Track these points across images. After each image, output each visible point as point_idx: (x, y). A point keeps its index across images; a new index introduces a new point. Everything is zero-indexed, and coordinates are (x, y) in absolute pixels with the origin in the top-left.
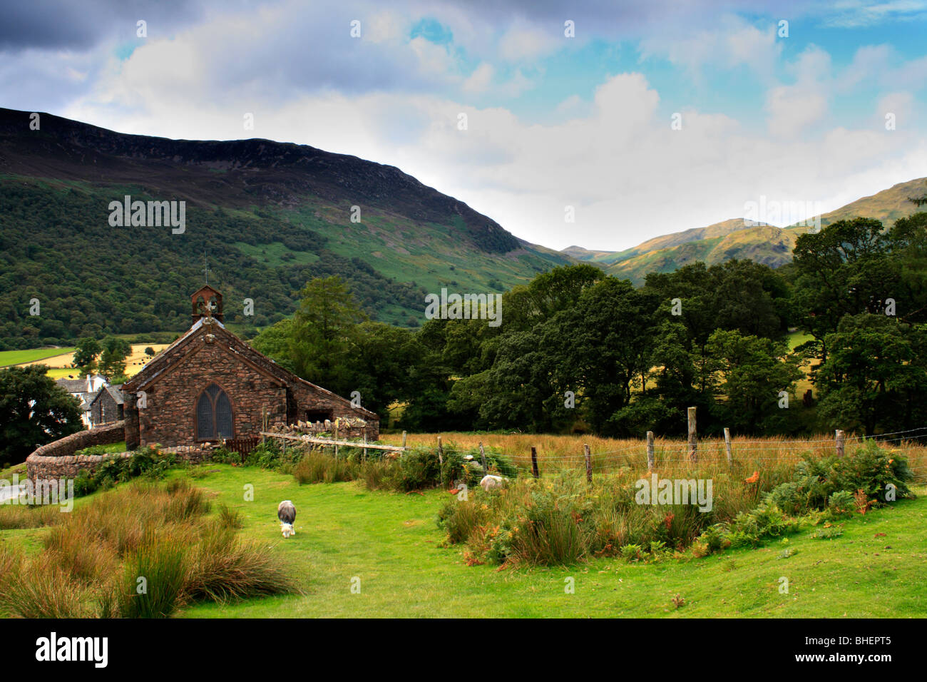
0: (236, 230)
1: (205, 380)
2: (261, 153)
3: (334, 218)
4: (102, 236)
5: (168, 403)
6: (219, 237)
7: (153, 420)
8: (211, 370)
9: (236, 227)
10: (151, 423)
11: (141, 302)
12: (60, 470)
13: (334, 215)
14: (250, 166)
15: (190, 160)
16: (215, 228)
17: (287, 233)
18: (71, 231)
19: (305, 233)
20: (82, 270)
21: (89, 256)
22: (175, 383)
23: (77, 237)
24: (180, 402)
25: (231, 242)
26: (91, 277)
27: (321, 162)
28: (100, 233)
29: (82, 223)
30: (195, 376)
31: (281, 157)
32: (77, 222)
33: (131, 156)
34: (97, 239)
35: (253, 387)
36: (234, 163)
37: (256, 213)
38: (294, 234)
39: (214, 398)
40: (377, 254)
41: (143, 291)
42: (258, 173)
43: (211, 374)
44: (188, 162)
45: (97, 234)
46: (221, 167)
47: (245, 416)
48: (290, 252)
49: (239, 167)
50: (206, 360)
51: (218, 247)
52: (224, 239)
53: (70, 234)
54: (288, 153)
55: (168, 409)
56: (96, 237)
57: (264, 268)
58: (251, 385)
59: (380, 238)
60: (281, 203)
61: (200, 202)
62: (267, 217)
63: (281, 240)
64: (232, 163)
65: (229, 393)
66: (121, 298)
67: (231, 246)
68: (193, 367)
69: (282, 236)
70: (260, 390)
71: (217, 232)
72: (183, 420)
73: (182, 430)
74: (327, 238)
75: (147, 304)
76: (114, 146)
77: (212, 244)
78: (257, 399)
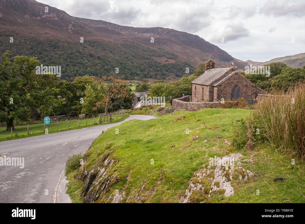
0: (152, 53)
1: (235, 84)
2: (159, 31)
3: (180, 50)
4: (117, 54)
5: (225, 89)
6: (148, 55)
7: (221, 94)
8: (236, 81)
9: (152, 52)
10: (220, 95)
11: (127, 72)
12: (199, 106)
13: (180, 49)
14: (157, 35)
15: (140, 33)
16: (147, 52)
17: (166, 54)
18: (109, 52)
19: (172, 54)
20: (112, 63)
21: (113, 59)
22: (227, 84)
23: (110, 54)
24: (228, 89)
25: (151, 56)
26: (114, 65)
27: (176, 34)
28: (116, 53)
29: (112, 50)
30: (232, 82)
31: (165, 32)
32: (110, 50)
33: (124, 32)
34: (116, 55)
35: (247, 86)
36: (152, 34)
37: (158, 48)
38: (168, 54)
39: (236, 89)
40: (192, 61)
41: (127, 69)
42: (158, 37)
43: (237, 82)
44: (139, 34)
45: (115, 53)
46: (148, 35)
47: (244, 94)
48: (167, 59)
49: (153, 35)
50: (235, 78)
51: (148, 57)
52: (149, 55)
53: (108, 53)
54: (167, 31)
55: (224, 91)
56: (115, 54)
57: (160, 64)
58: (246, 86)
59: (193, 56)
60: (165, 46)
61: (142, 44)
62: (161, 49)
63: (165, 56)
64: (151, 34)
65: (240, 87)
66: (122, 71)
67: (152, 57)
68: (232, 80)
69: (165, 55)
70: (249, 87)
71: (147, 53)
72: (228, 94)
73: (228, 97)
74: (178, 56)
75: (128, 72)
76: (119, 29)
77: (146, 57)
78: (248, 90)
